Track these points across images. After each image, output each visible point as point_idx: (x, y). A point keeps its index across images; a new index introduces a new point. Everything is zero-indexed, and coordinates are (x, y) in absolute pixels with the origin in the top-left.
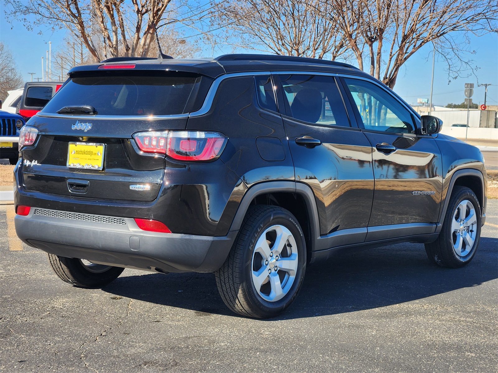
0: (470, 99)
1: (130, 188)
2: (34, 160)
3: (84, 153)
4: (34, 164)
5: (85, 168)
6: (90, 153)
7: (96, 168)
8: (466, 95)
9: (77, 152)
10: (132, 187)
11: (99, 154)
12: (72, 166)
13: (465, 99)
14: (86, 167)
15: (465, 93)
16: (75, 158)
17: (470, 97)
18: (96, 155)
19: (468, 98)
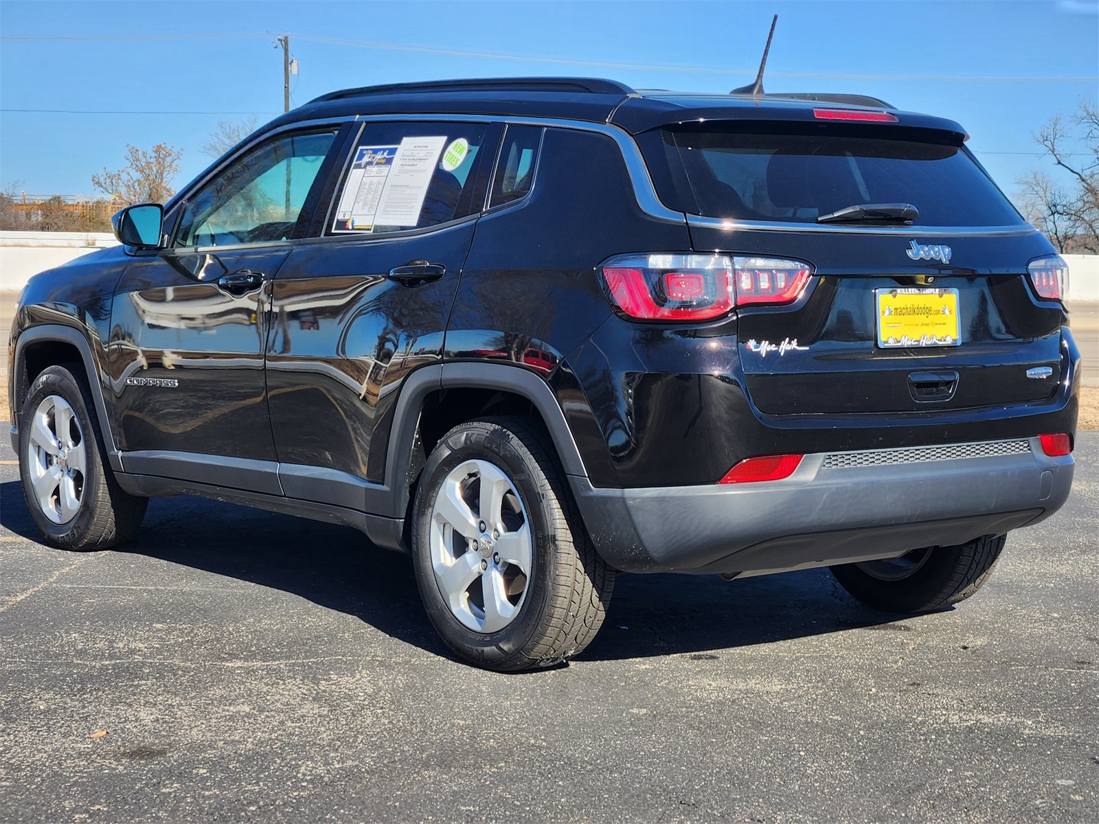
1: (1028, 376)
2: (787, 339)
3: (914, 311)
4: (789, 348)
5: (924, 345)
6: (927, 311)
7: (949, 342)
9: (899, 311)
10: (1030, 373)
11: (947, 312)
12: (892, 345)
14: (924, 343)
16: (891, 325)
18: (939, 314)
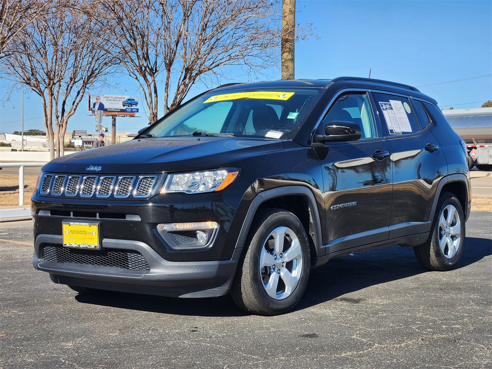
0: (100, 125)
8: (96, 121)
13: (96, 125)
15: (96, 120)
17: (100, 123)
19: (98, 124)
